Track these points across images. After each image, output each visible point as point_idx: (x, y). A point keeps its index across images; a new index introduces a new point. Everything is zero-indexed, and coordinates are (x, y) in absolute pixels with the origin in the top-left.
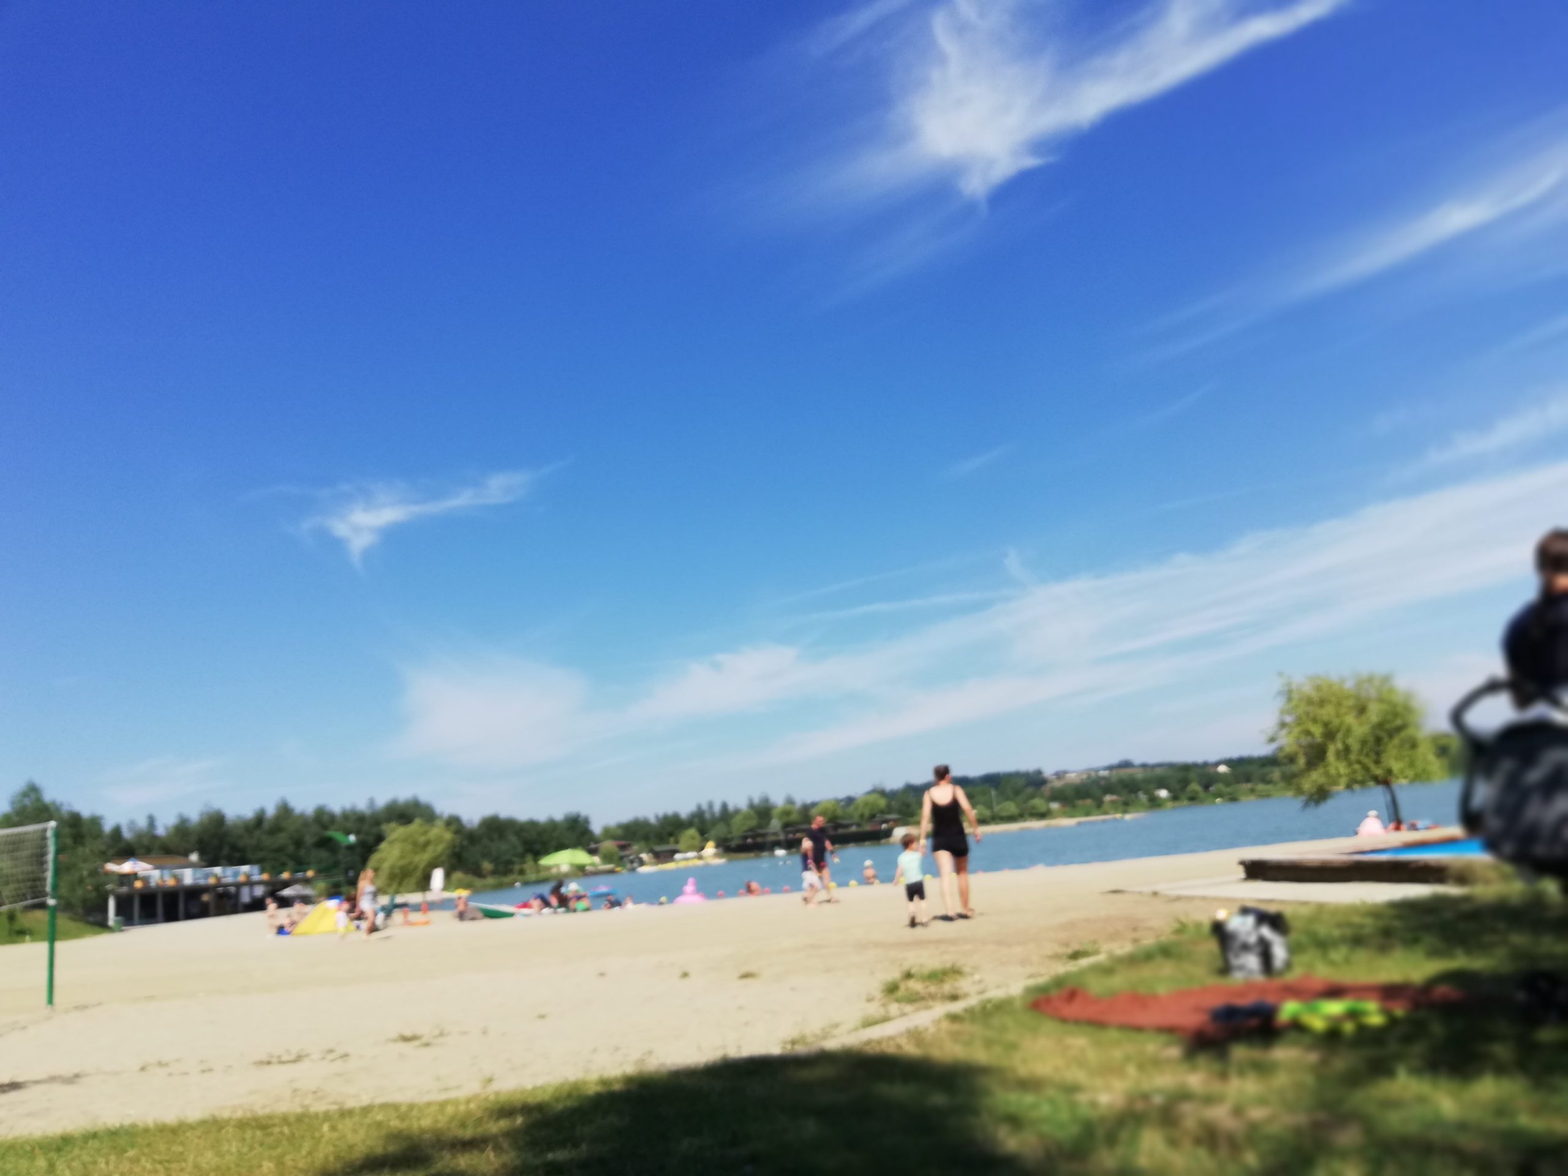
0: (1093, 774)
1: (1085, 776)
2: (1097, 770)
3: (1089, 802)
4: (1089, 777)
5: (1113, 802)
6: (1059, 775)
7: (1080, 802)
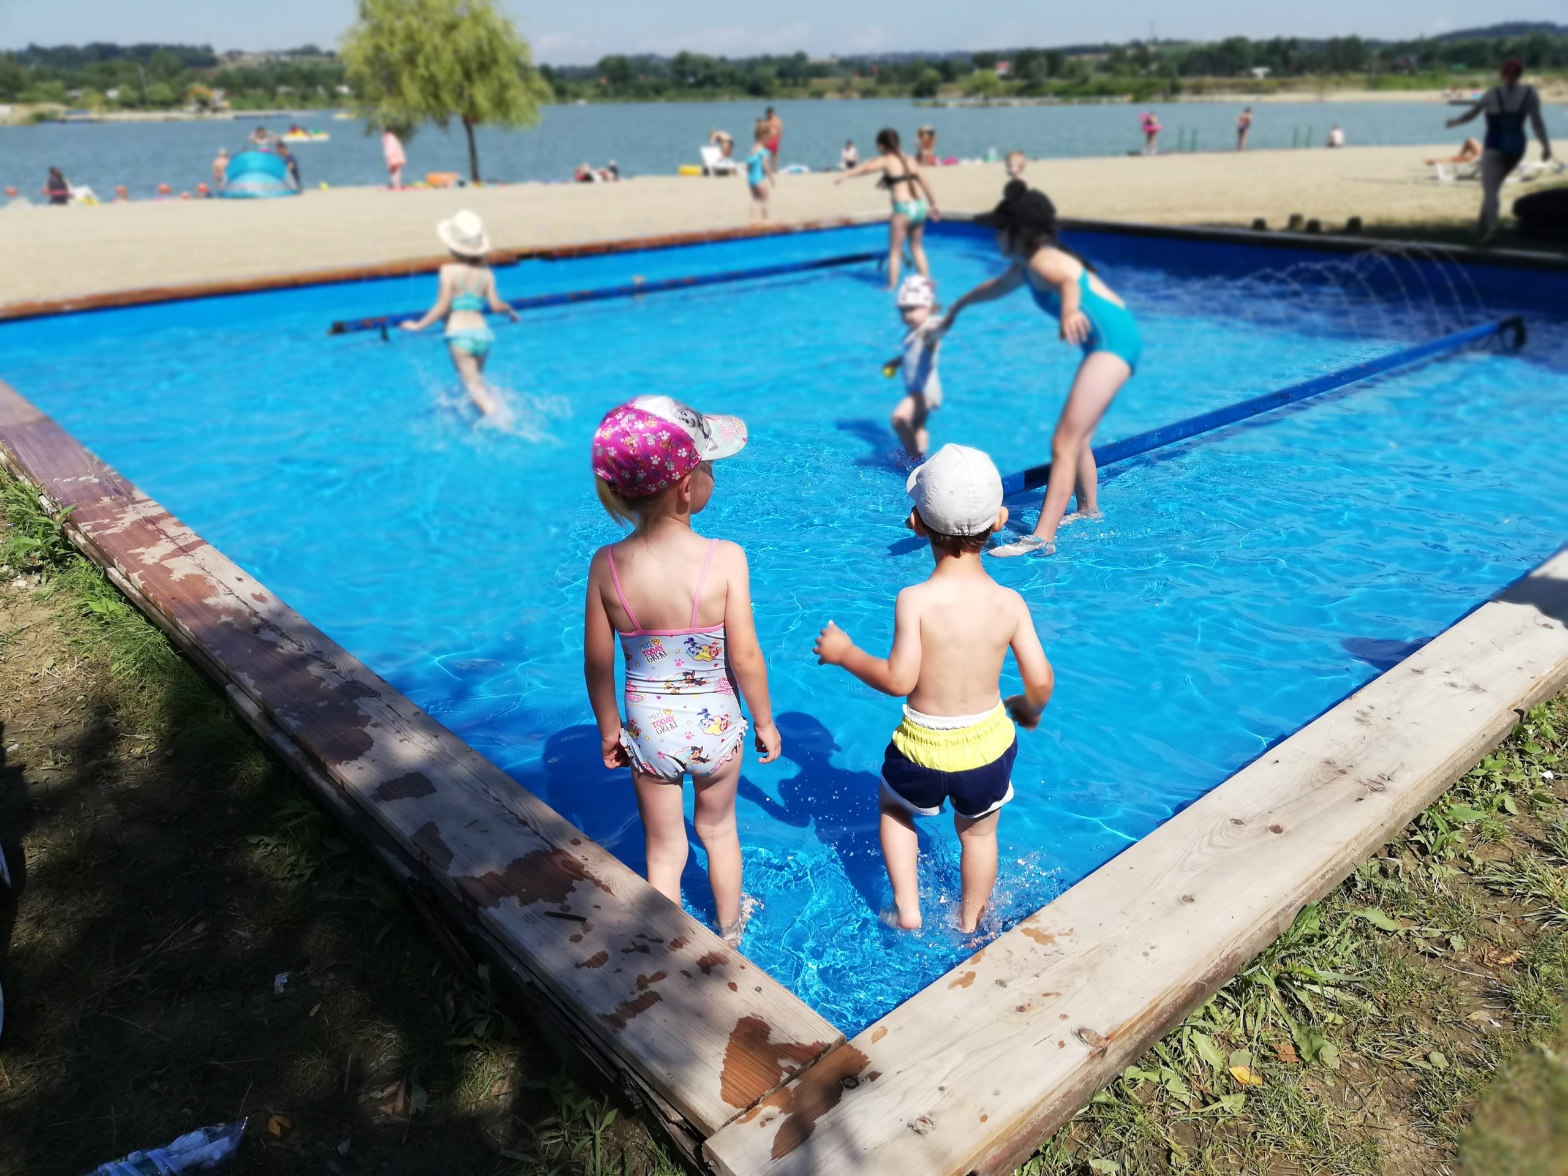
0: (273, 58)
1: (263, 60)
2: (277, 54)
3: (260, 92)
4: (268, 61)
5: (288, 94)
6: (232, 55)
7: (250, 92)
